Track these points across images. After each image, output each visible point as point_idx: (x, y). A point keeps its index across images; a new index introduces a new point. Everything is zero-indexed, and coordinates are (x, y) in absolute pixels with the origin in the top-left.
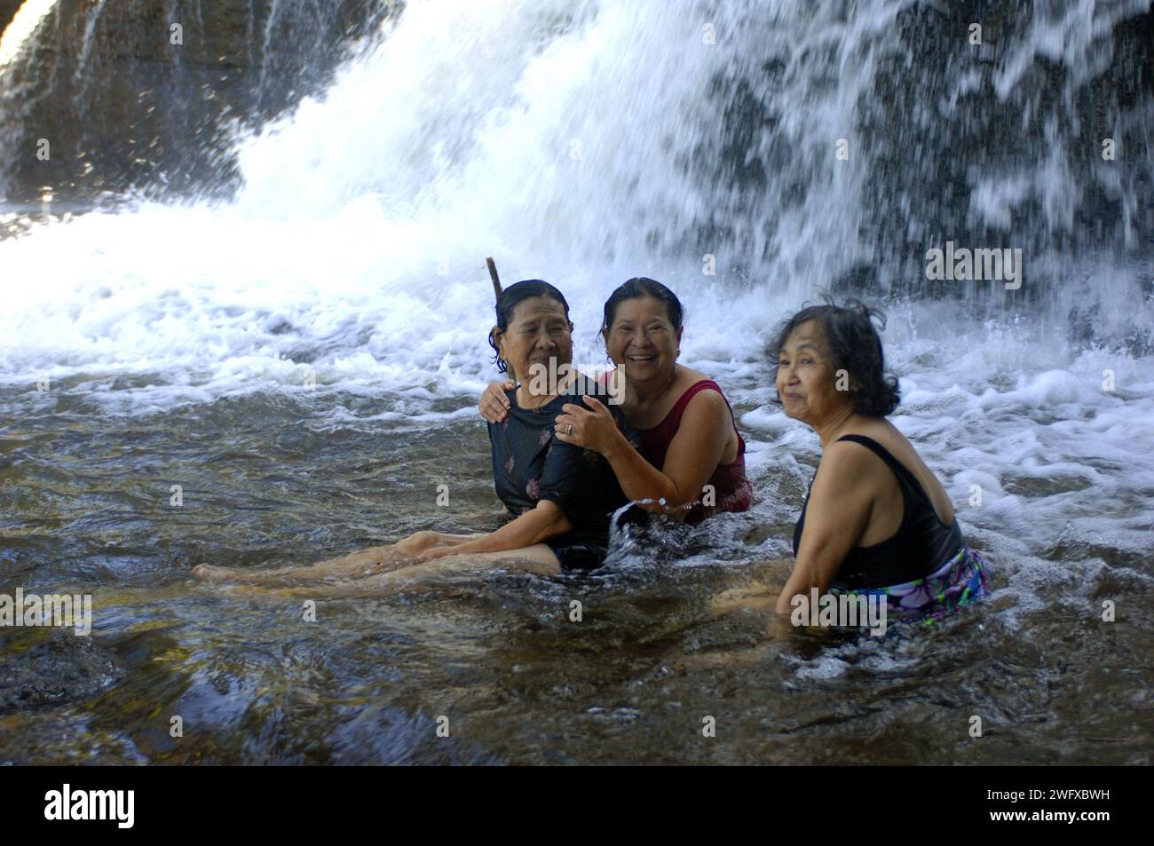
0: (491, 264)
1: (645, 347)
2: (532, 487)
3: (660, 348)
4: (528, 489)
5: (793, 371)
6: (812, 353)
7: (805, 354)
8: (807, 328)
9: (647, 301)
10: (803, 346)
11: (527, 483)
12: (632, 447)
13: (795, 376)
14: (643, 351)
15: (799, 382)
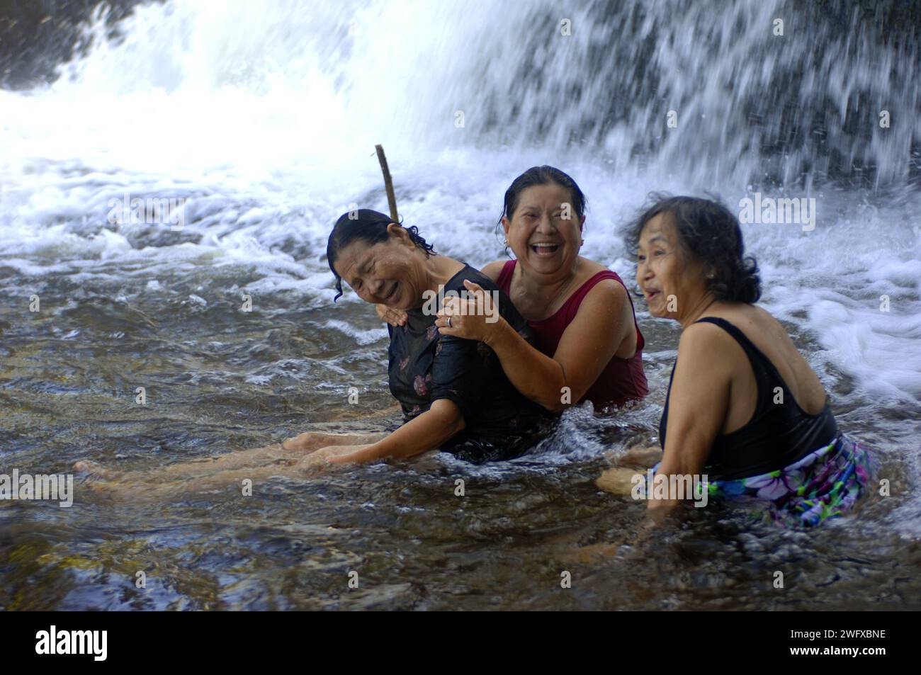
0: (380, 151)
1: (551, 234)
2: (419, 384)
3: (565, 237)
4: (416, 385)
5: (647, 266)
6: (663, 245)
7: (657, 246)
8: (656, 222)
9: (552, 188)
10: (654, 240)
11: (414, 380)
12: (521, 338)
13: (649, 271)
14: (548, 238)
15: (653, 276)
